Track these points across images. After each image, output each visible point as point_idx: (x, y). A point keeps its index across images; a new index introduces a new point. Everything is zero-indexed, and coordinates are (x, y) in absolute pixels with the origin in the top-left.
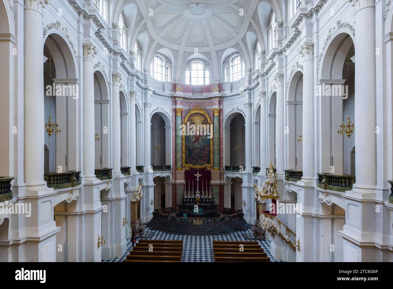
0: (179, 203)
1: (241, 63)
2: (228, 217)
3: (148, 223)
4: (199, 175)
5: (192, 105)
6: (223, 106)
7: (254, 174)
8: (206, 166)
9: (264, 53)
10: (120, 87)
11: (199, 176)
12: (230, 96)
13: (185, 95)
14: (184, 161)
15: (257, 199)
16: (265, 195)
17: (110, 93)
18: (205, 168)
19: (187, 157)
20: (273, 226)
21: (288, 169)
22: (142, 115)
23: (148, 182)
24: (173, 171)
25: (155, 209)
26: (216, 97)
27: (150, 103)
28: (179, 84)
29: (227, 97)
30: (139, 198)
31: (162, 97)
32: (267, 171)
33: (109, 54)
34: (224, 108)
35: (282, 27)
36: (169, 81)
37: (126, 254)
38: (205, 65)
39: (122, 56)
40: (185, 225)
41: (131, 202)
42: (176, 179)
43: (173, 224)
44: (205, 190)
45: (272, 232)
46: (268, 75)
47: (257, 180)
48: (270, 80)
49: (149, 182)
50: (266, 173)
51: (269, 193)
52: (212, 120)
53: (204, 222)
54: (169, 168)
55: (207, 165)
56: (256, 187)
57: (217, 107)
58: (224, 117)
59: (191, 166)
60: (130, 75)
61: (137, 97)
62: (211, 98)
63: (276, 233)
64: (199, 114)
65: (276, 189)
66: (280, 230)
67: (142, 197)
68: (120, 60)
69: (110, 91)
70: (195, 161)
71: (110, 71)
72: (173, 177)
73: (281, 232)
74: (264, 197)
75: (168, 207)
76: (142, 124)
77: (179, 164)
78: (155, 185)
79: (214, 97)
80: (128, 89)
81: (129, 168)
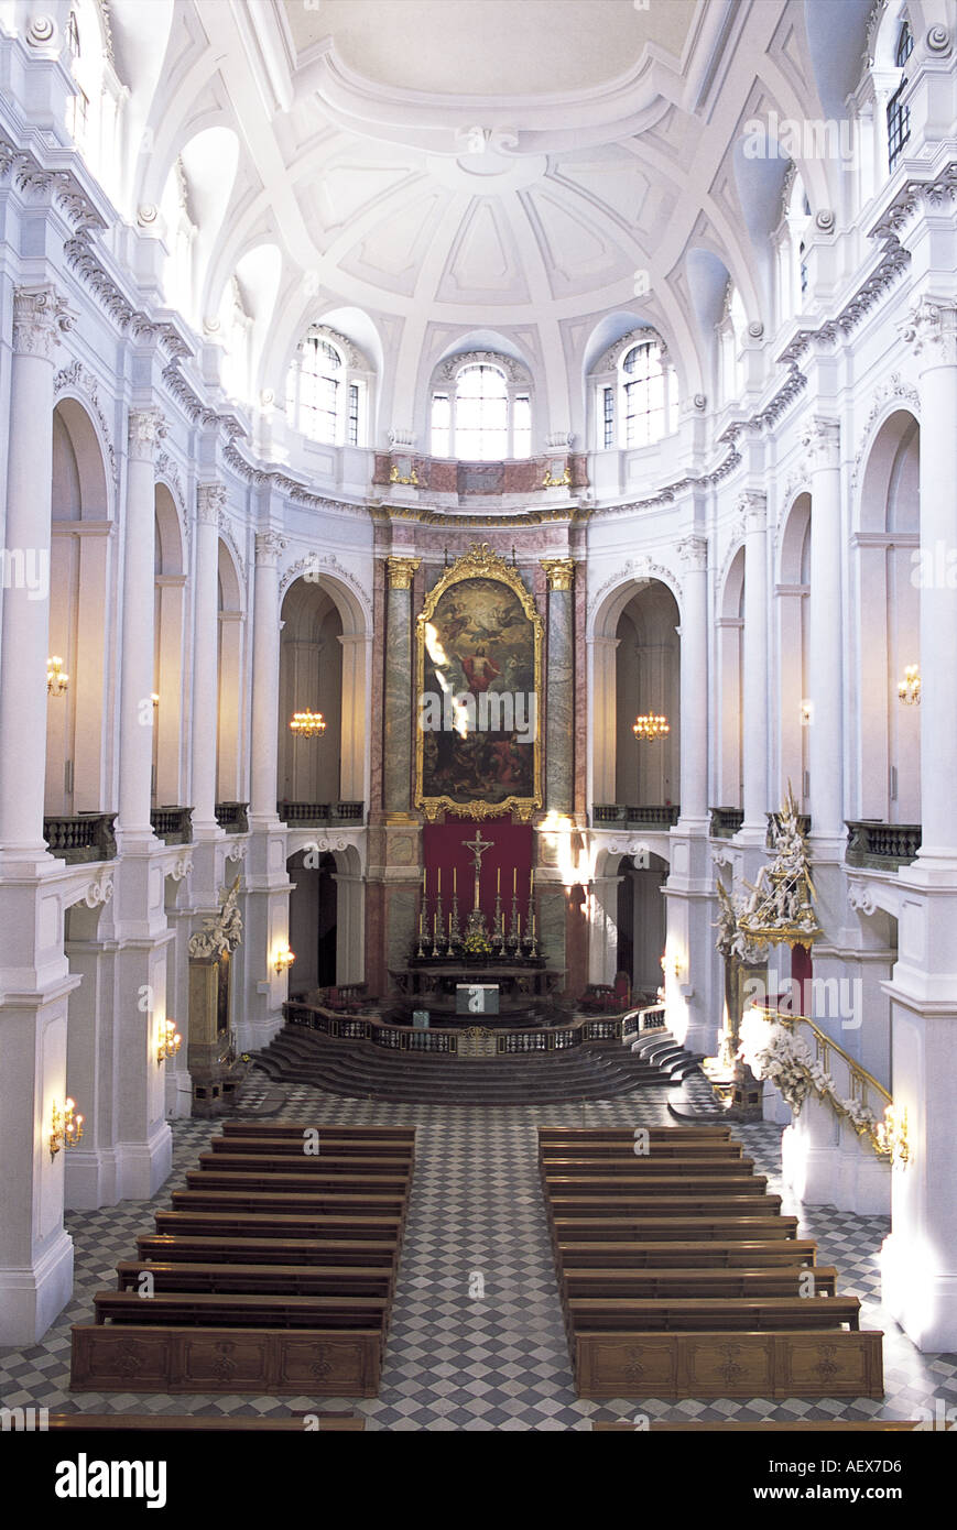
0: (396, 963)
1: (665, 373)
2: (604, 1022)
3: (264, 1050)
4: (481, 843)
5: (455, 542)
6: (587, 549)
7: (719, 839)
8: (513, 804)
9: (757, 334)
10: (161, 465)
11: (482, 847)
12: (618, 509)
13: (428, 504)
14: (420, 782)
15: (727, 946)
16: (764, 926)
17: (117, 493)
18: (508, 815)
19: (432, 766)
20: (795, 1060)
21: (859, 817)
22: (247, 585)
23: (266, 872)
24: (371, 827)
25: (292, 991)
26: (560, 513)
27: (280, 534)
28: (403, 456)
29: (605, 511)
30: (225, 941)
31: (332, 511)
32: (775, 826)
33: (118, 328)
34: (590, 559)
35: (832, 233)
36: (363, 443)
37: (169, 1186)
38: (514, 378)
39: (172, 338)
40: (422, 1062)
41: (191, 959)
42: (383, 862)
43: (369, 1055)
44: (507, 909)
45: (792, 1086)
46: (777, 423)
47: (729, 865)
48: (783, 445)
49: (269, 875)
50: (770, 833)
51: (780, 921)
52: (543, 609)
53: (501, 1045)
54: (353, 812)
55: (518, 801)
56: (724, 896)
57: (561, 553)
58: (592, 596)
59: (451, 803)
60: (200, 418)
61: (227, 509)
62: (536, 516)
63: (808, 1090)
64: (488, 584)
65: (809, 902)
66: (826, 1077)
67: (239, 938)
68: (164, 354)
69: (118, 482)
70: (466, 783)
71: (119, 402)
72: (373, 852)
73: (831, 1084)
74: (760, 935)
75: (347, 983)
76: (246, 623)
77: (399, 796)
78: (294, 886)
79: (549, 513)
80: (190, 477)
81: (187, 812)
